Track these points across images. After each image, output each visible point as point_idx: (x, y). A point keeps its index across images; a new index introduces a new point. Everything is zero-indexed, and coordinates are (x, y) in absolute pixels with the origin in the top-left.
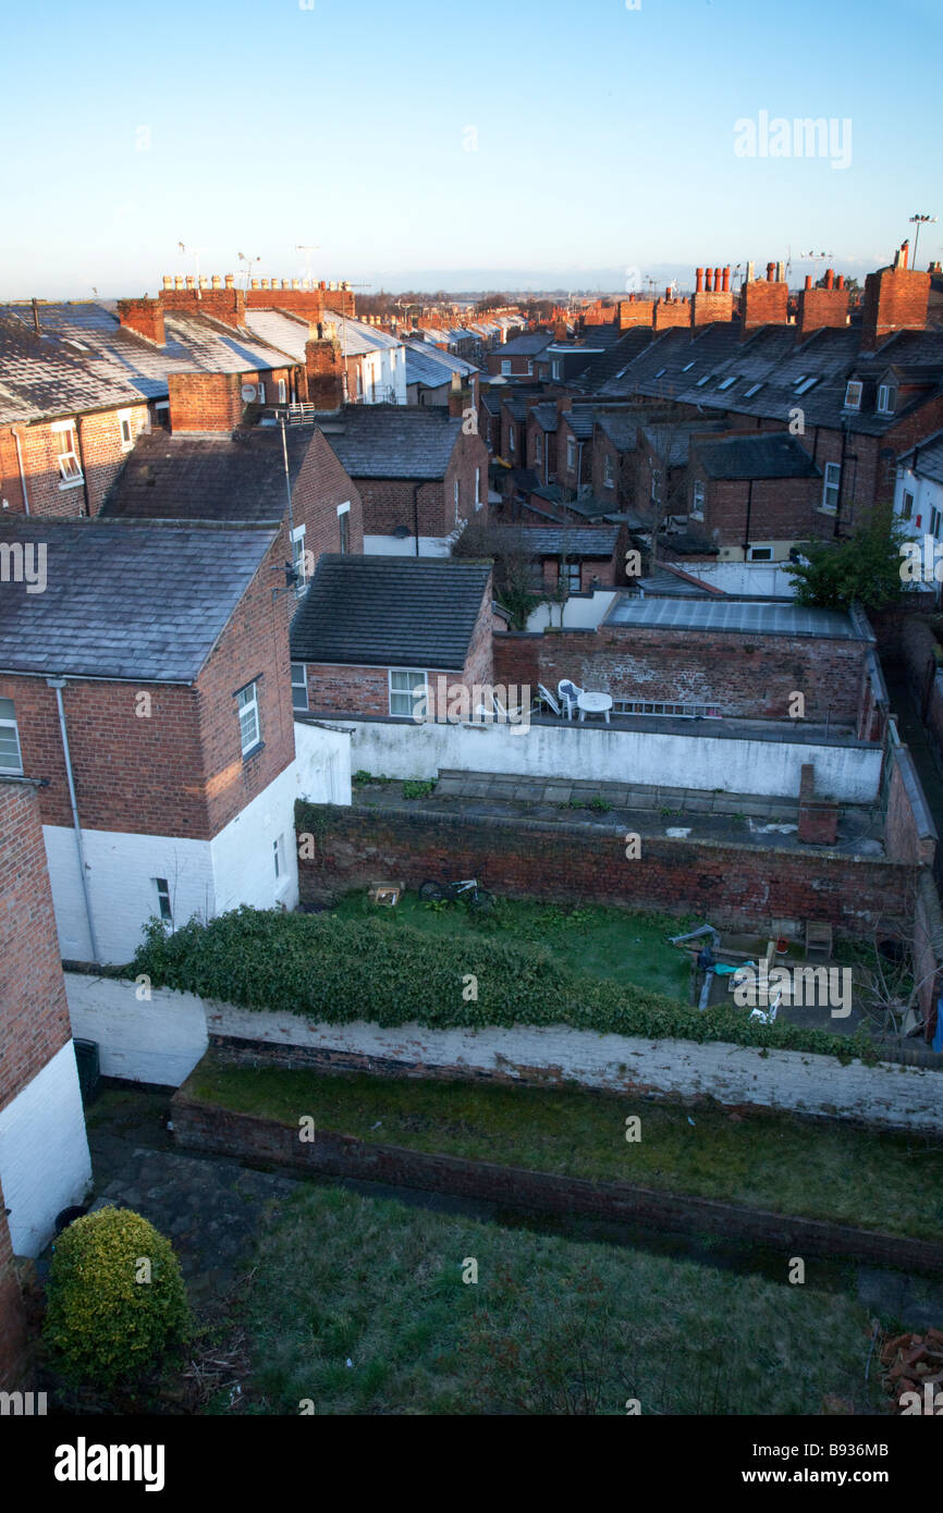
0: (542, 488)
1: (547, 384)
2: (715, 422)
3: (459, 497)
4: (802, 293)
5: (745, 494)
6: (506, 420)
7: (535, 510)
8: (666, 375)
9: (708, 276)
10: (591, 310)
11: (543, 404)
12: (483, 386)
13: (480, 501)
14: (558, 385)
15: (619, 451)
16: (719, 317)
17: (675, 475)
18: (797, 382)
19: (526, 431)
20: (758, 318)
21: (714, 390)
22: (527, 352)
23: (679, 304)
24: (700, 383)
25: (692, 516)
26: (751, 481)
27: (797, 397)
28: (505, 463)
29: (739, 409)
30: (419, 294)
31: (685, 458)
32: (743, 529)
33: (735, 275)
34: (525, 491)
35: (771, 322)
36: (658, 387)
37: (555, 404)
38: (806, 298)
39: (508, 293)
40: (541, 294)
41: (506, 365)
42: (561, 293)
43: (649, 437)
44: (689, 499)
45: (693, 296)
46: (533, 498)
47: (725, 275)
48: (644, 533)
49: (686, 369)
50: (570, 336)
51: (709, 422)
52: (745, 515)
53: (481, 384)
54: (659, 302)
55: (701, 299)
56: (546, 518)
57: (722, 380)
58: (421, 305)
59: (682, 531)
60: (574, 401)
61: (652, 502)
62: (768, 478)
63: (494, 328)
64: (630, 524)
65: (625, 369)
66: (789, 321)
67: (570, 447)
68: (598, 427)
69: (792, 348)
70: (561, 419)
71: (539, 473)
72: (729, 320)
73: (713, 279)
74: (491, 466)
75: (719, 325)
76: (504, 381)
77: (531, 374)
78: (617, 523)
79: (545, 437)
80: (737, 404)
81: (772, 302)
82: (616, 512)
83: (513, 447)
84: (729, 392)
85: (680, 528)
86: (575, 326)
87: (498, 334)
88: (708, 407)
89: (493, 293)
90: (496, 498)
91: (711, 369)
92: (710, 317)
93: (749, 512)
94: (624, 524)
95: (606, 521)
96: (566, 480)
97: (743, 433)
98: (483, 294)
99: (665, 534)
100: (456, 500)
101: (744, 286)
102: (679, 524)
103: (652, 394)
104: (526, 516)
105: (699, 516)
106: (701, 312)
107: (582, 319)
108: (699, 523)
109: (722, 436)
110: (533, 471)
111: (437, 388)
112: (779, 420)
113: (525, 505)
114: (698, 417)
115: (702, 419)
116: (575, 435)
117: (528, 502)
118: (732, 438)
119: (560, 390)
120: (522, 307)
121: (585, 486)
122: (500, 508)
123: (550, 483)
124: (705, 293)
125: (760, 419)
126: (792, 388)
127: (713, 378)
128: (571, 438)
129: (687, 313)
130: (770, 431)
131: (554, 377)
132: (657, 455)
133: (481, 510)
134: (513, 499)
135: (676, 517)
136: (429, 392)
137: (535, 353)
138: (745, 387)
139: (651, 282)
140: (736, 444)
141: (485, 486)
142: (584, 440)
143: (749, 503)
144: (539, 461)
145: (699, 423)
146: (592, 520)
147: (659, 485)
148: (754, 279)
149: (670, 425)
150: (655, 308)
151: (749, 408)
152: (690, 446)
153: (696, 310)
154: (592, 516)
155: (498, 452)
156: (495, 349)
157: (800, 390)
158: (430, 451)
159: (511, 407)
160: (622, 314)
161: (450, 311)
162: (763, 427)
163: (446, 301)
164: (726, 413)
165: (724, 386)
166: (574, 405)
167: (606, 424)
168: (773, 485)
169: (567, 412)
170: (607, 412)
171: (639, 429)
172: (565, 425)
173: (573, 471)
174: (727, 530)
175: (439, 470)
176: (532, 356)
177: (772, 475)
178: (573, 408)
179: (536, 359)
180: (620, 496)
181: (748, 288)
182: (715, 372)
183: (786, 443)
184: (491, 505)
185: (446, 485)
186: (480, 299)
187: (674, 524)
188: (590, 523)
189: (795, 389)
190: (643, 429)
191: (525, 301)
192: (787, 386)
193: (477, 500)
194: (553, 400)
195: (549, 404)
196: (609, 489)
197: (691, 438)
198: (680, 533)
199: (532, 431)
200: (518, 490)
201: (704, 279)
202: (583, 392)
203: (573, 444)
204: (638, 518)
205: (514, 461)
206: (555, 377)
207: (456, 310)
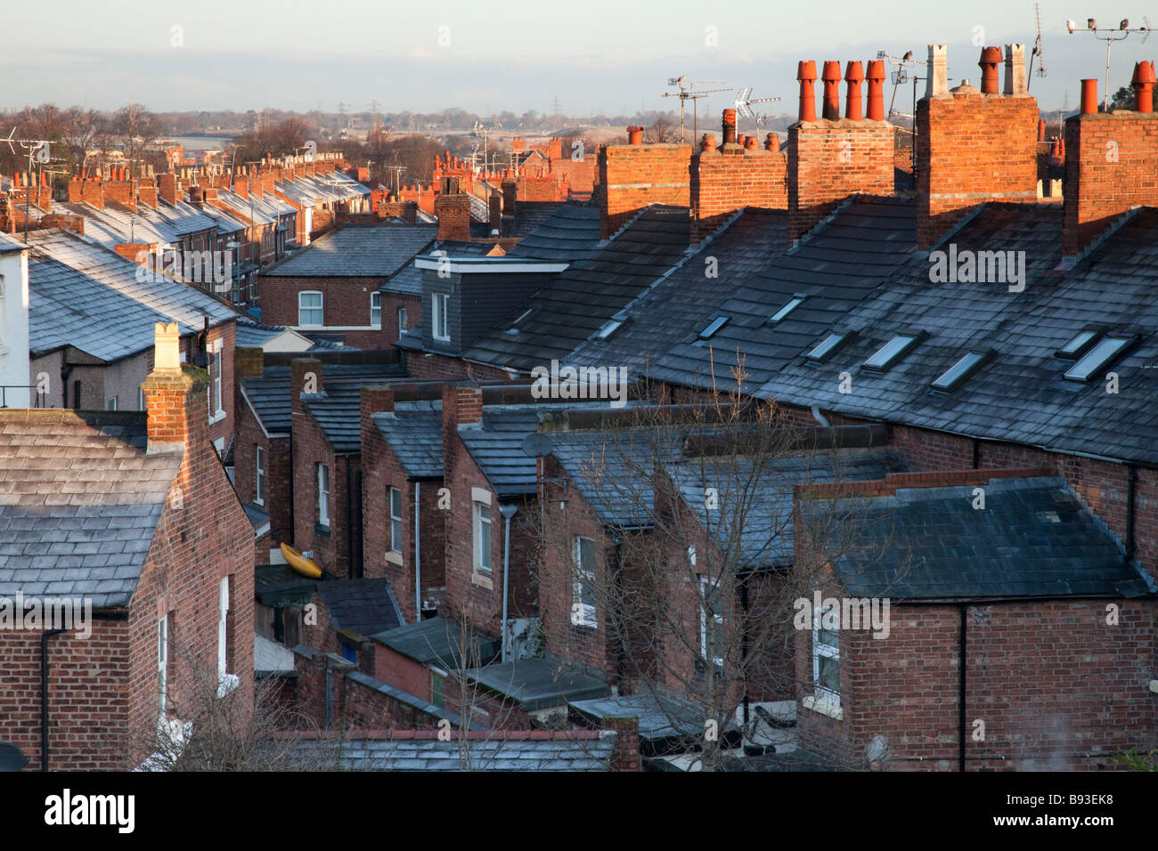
0: (407, 630)
1: (418, 352)
2: (861, 452)
3: (172, 658)
4: (1073, 123)
5: (951, 645)
6: (308, 447)
7: (385, 689)
8: (726, 333)
9: (828, 81)
10: (535, 162)
11: (404, 406)
12: (244, 358)
13: (230, 670)
14: (444, 356)
15: (609, 529)
16: (861, 184)
17: (759, 591)
18: (1072, 347)
19: (360, 477)
20: (963, 186)
21: (855, 369)
22: (367, 269)
23: (757, 151)
24: (819, 351)
25: (808, 702)
26: (962, 608)
27: (1076, 388)
28: (304, 562)
29: (921, 417)
30: (74, 113)
31: (784, 548)
32: (950, 739)
33: (900, 79)
34: (359, 638)
35: (997, 196)
36: (706, 361)
37: (438, 405)
38: (1084, 136)
39: (314, 115)
40: (404, 121)
41: (310, 305)
42: (456, 118)
43: (688, 491)
44: (801, 656)
45: (793, 131)
46: (381, 656)
47: (873, 78)
48: (681, 751)
49: (778, 316)
50: (481, 229)
51: (845, 453)
52: (955, 700)
53: (239, 352)
54: (704, 144)
55: (812, 137)
56: (417, 711)
57: (874, 345)
58: (78, 141)
59: (786, 745)
60: (488, 398)
61: (700, 665)
62: (1008, 601)
63: (281, 206)
64: (642, 724)
65: (620, 315)
66: (1047, 191)
67: (478, 521)
68: (554, 466)
69: (1057, 262)
70: (453, 444)
71: (397, 591)
72: (888, 191)
73: (842, 88)
74: (264, 571)
75: (860, 204)
76: (303, 345)
77: (376, 326)
78: (610, 723)
79: (412, 490)
80: (916, 404)
81: (995, 146)
82: (602, 694)
83: (325, 520)
84: (892, 376)
85: (779, 735)
86: (493, 202)
87: (289, 221)
88: (838, 414)
89: (275, 114)
90: (276, 659)
91: (846, 313)
92: (838, 185)
93: (963, 693)
94: (626, 726)
95: (578, 718)
96: (468, 608)
97: (937, 481)
98: (250, 117)
99: (740, 754)
100: (163, 666)
101: (923, 107)
102: (774, 723)
103: (689, 380)
104: (360, 708)
105: (829, 704)
106: (813, 173)
107: (510, 189)
108: (828, 720)
109: (880, 490)
110: (382, 583)
111: (118, 362)
112: (1031, 448)
113: (360, 677)
114: (815, 440)
115: (825, 443)
116: (492, 486)
117: (368, 668)
118: (905, 496)
119: (453, 369)
120: (352, 151)
121: (521, 625)
122: (287, 685)
123: (427, 615)
124: (821, 123)
125: (978, 445)
126: (1058, 365)
127: (852, 339)
128: (482, 495)
129: (780, 174)
130: (1009, 474)
131: (435, 335)
132: (708, 537)
133: (233, 695)
134: (326, 660)
135: (767, 706)
136: (96, 372)
137: (387, 273)
138: (936, 362)
139: (684, 96)
140: (916, 509)
141: (246, 626)
142: (516, 499)
143: (963, 667)
144: (396, 557)
145: (816, 455)
146: (542, 716)
147: (718, 619)
148: (946, 87)
149: (740, 459)
150: (695, 160)
151: (949, 416)
152: (795, 515)
153: (801, 165)
154: (543, 705)
155: (284, 532)
156: (279, 258)
157: (1083, 369)
158: (88, 533)
159: (321, 415)
160: (610, 175)
161: (159, 160)
162: (989, 464)
163: (149, 134)
164: (889, 428)
165: (880, 358)
166: (491, 408)
167: (571, 456)
168: (1023, 619)
169: (470, 427)
170: (573, 426)
171: (660, 472)
172: (464, 462)
173: (489, 584)
174: (905, 740)
175: (116, 586)
176: (380, 280)
177: (1020, 590)
178: (485, 415)
179: (392, 286)
180: (614, 649)
181: (934, 111)
182: (856, 323)
183: (1052, 508)
184: (259, 677)
185: (133, 628)
186: (239, 130)
187: (763, 725)
188: (535, 725)
189: (1067, 368)
190: (671, 471)
191: (362, 136)
192: (1046, 360)
193: (222, 665)
194: (432, 394)
195: (424, 406)
196: (582, 631)
197: (797, 493)
198: (779, 750)
199: (376, 479)
200: (339, 636)
201: (818, 88)
202: (512, 373)
203: (485, 509)
204: (662, 707)
205: (331, 555)
206: (440, 334)
207: (175, 158)
